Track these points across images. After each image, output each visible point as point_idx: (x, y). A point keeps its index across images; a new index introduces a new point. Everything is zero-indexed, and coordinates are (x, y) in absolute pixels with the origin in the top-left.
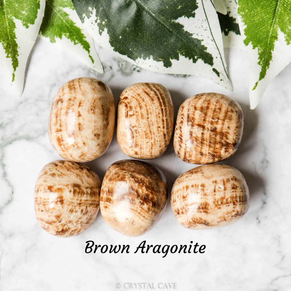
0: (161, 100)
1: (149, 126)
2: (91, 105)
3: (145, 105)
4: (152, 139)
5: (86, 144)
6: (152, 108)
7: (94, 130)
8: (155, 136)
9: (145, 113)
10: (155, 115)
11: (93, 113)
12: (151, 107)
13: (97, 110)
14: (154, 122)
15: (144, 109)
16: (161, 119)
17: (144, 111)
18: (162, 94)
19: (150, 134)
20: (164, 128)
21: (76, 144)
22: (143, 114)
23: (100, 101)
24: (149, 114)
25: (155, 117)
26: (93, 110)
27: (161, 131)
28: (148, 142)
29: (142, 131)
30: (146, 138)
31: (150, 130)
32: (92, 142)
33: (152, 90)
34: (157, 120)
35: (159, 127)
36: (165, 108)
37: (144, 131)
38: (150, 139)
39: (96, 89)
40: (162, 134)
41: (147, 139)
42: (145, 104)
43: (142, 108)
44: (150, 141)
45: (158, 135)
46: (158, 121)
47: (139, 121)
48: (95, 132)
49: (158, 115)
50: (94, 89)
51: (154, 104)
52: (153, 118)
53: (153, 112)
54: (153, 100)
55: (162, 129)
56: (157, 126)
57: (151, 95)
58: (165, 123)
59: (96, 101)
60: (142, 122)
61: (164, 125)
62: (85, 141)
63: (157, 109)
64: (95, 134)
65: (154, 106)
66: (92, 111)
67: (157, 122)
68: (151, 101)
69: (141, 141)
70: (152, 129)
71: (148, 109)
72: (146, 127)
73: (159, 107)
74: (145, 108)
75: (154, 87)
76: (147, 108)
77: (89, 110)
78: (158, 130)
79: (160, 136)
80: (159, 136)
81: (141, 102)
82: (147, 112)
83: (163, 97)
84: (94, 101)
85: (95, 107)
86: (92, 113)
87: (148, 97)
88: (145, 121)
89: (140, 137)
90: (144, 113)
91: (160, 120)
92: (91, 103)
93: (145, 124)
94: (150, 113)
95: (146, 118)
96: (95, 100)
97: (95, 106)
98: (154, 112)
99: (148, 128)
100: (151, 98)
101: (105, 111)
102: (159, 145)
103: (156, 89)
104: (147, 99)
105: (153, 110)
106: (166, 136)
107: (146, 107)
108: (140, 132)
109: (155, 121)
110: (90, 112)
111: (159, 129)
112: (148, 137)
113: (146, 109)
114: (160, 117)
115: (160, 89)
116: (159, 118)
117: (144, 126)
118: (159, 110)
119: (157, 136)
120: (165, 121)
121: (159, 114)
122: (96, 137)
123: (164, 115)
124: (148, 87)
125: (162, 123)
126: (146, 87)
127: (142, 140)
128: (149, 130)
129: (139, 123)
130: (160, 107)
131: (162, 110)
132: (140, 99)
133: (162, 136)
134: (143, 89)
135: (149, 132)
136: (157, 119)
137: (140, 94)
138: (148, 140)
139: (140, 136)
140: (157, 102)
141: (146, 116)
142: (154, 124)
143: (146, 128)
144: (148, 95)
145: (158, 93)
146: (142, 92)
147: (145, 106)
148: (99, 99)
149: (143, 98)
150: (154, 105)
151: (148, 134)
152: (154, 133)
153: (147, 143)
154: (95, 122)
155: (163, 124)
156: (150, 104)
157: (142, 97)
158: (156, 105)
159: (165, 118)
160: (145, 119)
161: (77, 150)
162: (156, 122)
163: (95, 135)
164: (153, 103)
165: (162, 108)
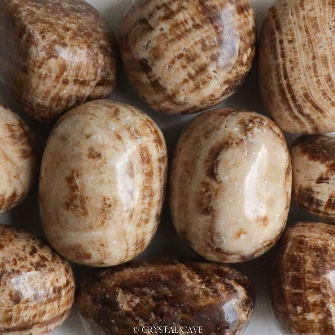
0: (289, 96)
1: (310, 42)
2: (111, 215)
3: (320, 84)
4: (304, 18)
5: (115, 136)
6: (306, 79)
7: (103, 166)
8: (299, 24)
9: (320, 67)
10: (300, 66)
11: (106, 199)
12: (308, 80)
13: (99, 205)
14: (302, 51)
15: (321, 76)
16: (288, 59)
17: (322, 71)
18: (286, 110)
19: (308, 27)
20: (281, 42)
21: (134, 137)
22: (324, 65)
23: (91, 223)
24: (312, 67)
25: (300, 62)
26: (107, 205)
27: (287, 35)
28: (310, 11)
29: (323, 32)
30: (316, 18)
31: (309, 35)
32: (103, 142)
33: (308, 117)
34: (295, 55)
35: (290, 42)
36: (281, 82)
37: (321, 31)
38: (308, 17)
39: (98, 246)
40: (284, 30)
41: (314, 16)
42: (320, 86)
43: (326, 77)
44: (307, 13)
45: (293, 25)
46: (293, 53)
47: (331, 50)
48: (100, 161)
49: (294, 66)
50: (102, 245)
51: (302, 88)
52: (304, 59)
53: (304, 72)
54: (306, 95)
55: (284, 37)
56: (295, 43)
57: (309, 104)
58: (279, 50)
59: (99, 223)
60: (325, 49)
61: (281, 46)
62: (118, 142)
63: (297, 77)
64: (101, 158)
65: (304, 83)
66: (108, 202)
67: (295, 52)
68: (309, 94)
69: (325, 11)
70: (304, 37)
71: (315, 76)
72: (316, 39)
73: (294, 81)
74: (320, 78)
75: (304, 123)
76: (317, 78)
77: (115, 205)
78: (293, 35)
79: (287, 25)
80: (289, 23)
81: (329, 89)
82: (316, 70)
83: (284, 104)
84: (103, 222)
85: (103, 210)
86: (108, 199)
87: (316, 100)
88: (320, 52)
89: (327, 20)
90: (322, 69)
91: (289, 57)
92: (110, 219)
93: (320, 45)
94: (310, 68)
95: (317, 57)
96: (102, 225)
97: (101, 213)
98: (302, 70)
99: (312, 39)
100: (310, 99)
101: (79, 204)
102: (288, 7)
103: (298, 119)
104: (317, 97)
105: (304, 75)
106: (274, 26)
107: (319, 80)
108: (328, 28)
109: (300, 53)
110: (112, 200)
111: (290, 38)
112: (312, 21)
113: (317, 76)
114: (291, 61)
115: (292, 120)
116: (293, 60)
117: (320, 42)
118: (293, 75)
119: (294, 23)
120: (279, 56)
121: (292, 68)
122: (96, 153)
123: (281, 67)
124: (315, 121)
125: (285, 51)
126: (319, 122)
127: (323, 14)
128: (311, 34)
129: (331, 47)
130: (291, 83)
131: (286, 77)
132: (331, 97)
133: (283, 25)
134: (325, 117)
135: (309, 30)
136: (296, 57)
137: (330, 105)
138: (312, 14)
139: (328, 22)
140: (298, 92)
141: (319, 63)
142: (301, 47)
143: (316, 37)
144: (315, 105)
145: (295, 111)
146: (327, 111)
147: (321, 82)
148: (92, 228)
149: (325, 98)
150: (303, 85)
151: (313, 27)
152: (301, 28)
153: (312, 9)
154: (101, 182)
155: (282, 49)
156: (311, 88)
157: (327, 101)
158: (299, 86)
159: (280, 60)
160: (320, 56)
161: (129, 125)
162: (297, 52)
163: (99, 155)
164: (306, 89)
165: (287, 81)
